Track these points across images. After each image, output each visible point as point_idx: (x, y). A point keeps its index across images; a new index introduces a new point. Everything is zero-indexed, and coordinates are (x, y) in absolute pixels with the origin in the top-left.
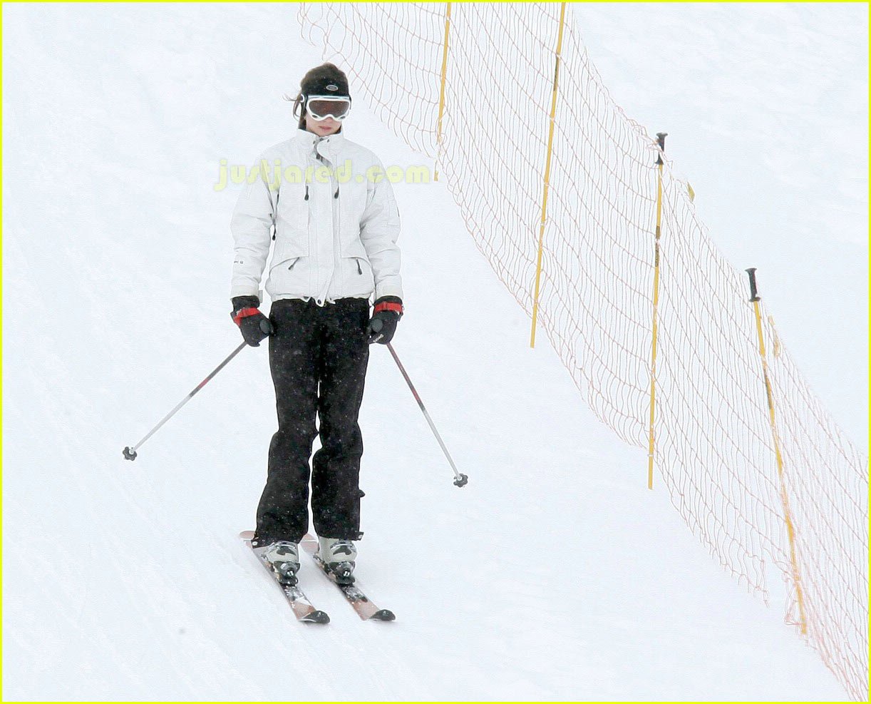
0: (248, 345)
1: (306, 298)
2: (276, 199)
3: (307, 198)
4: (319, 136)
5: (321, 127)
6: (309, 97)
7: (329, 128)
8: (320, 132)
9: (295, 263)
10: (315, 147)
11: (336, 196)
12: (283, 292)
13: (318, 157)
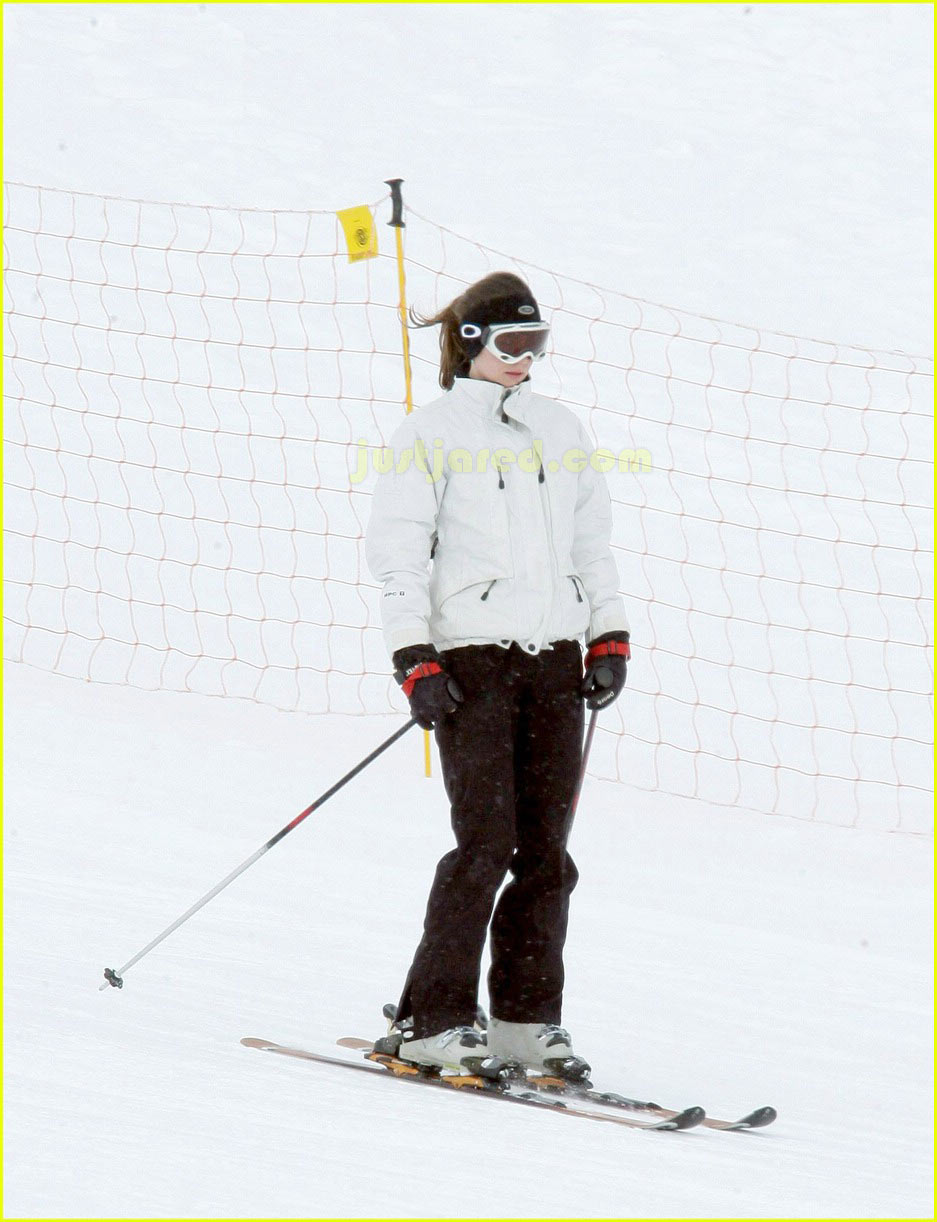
0: (416, 726)
1: (505, 642)
2: (444, 486)
3: (502, 485)
4: (506, 387)
5: (507, 373)
6: (493, 327)
7: (520, 374)
8: (509, 380)
9: (489, 588)
10: (502, 405)
11: (541, 478)
12: (469, 635)
13: (505, 419)
